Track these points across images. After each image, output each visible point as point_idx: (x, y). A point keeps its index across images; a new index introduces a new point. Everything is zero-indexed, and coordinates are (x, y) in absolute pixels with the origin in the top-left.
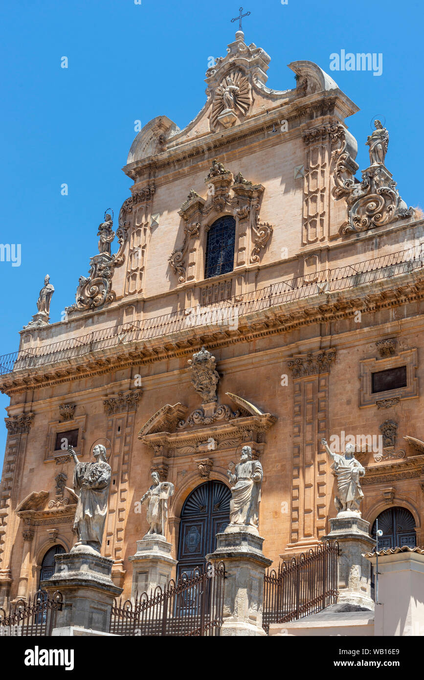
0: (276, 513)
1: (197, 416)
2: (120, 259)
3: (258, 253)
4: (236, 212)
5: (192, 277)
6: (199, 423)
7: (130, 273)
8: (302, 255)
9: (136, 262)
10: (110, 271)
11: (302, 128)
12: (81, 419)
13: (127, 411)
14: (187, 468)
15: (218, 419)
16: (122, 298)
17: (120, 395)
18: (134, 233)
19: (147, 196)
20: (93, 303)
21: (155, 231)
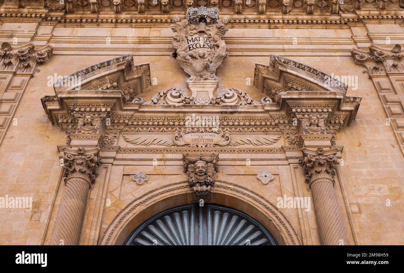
1: (178, 94)
6: (181, 104)
13: (14, 70)
14: (149, 170)
15: (224, 104)
17: (5, 45)
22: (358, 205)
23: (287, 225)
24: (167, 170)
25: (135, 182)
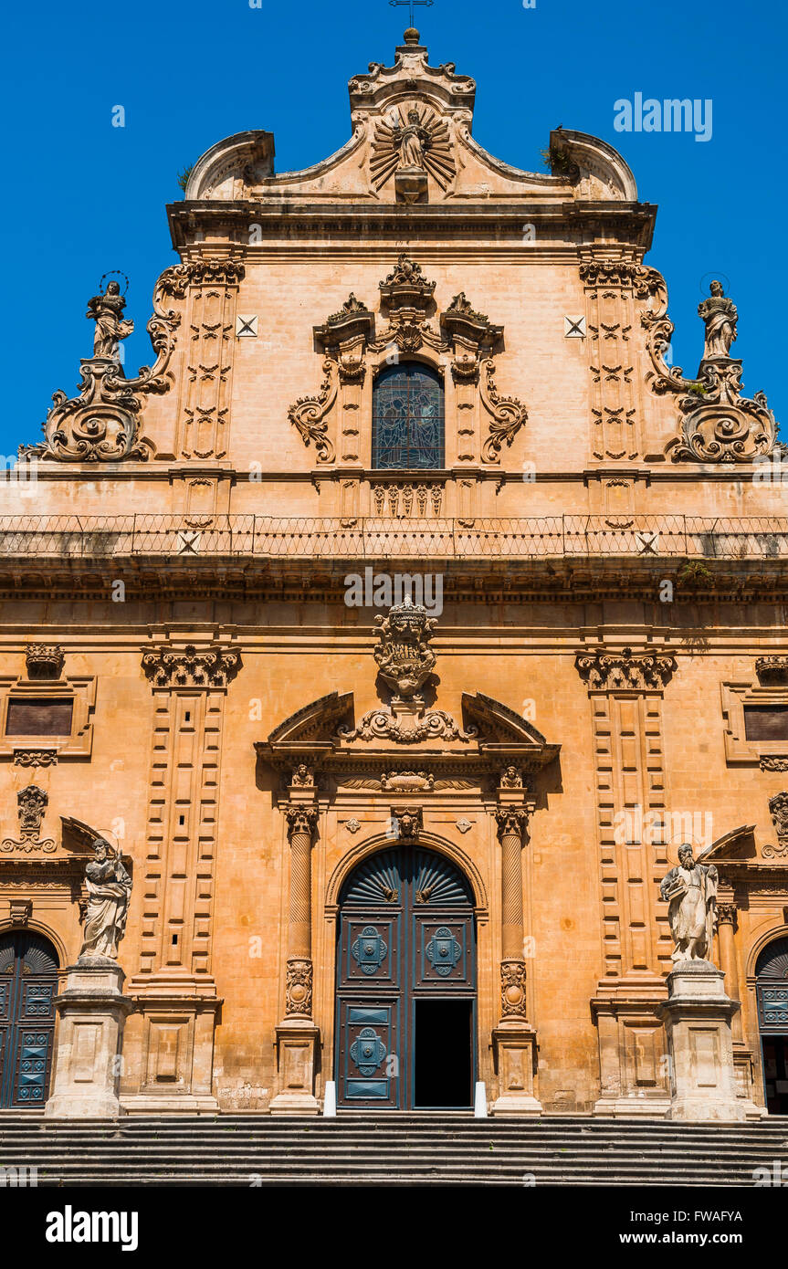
0: (568, 922)
1: (383, 722)
2: (164, 379)
3: (498, 448)
4: (445, 361)
5: (354, 458)
6: (385, 735)
7: (192, 414)
8: (598, 475)
9: (206, 396)
10: (136, 396)
11: (578, 250)
12: (81, 681)
13: (207, 683)
14: (361, 816)
15: (430, 735)
16: (170, 457)
17: (190, 651)
18: (196, 338)
19: (228, 273)
20: (95, 452)
21: (248, 347)
22: (541, 855)
23: (477, 875)
24: (377, 816)
25: (349, 829)
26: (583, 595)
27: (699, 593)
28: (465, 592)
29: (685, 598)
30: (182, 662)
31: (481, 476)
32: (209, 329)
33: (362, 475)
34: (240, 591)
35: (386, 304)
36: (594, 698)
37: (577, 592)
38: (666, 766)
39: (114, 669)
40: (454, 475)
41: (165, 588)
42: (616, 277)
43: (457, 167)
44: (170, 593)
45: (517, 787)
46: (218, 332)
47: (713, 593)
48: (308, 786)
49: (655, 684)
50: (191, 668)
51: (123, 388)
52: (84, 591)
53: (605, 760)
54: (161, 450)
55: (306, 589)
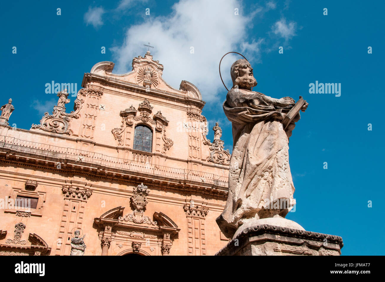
2: (78, 115)
3: (166, 150)
4: (154, 126)
5: (129, 145)
6: (132, 221)
7: (85, 126)
8: (191, 161)
9: (90, 122)
10: (70, 118)
11: (187, 108)
12: (42, 193)
13: (81, 199)
14: (123, 243)
15: (144, 222)
16: (77, 136)
17: (78, 189)
18: (88, 107)
19: (99, 93)
20: (55, 130)
21: (102, 113)
25: (119, 247)
26: (186, 191)
27: (215, 195)
28: (156, 185)
29: (211, 195)
30: (75, 192)
31: (162, 156)
32: (92, 105)
33: (130, 150)
34: (95, 175)
35: (140, 109)
36: (188, 218)
37: (185, 190)
38: (206, 238)
39: (53, 191)
40: (155, 155)
41: (73, 170)
42: (196, 116)
43: (158, 83)
44: (74, 172)
45: (168, 240)
46: (95, 107)
47: (218, 195)
48: (110, 232)
49: (203, 216)
50: (77, 194)
51: (66, 115)
52: (47, 167)
53: (191, 235)
54: (75, 133)
55: (113, 177)
